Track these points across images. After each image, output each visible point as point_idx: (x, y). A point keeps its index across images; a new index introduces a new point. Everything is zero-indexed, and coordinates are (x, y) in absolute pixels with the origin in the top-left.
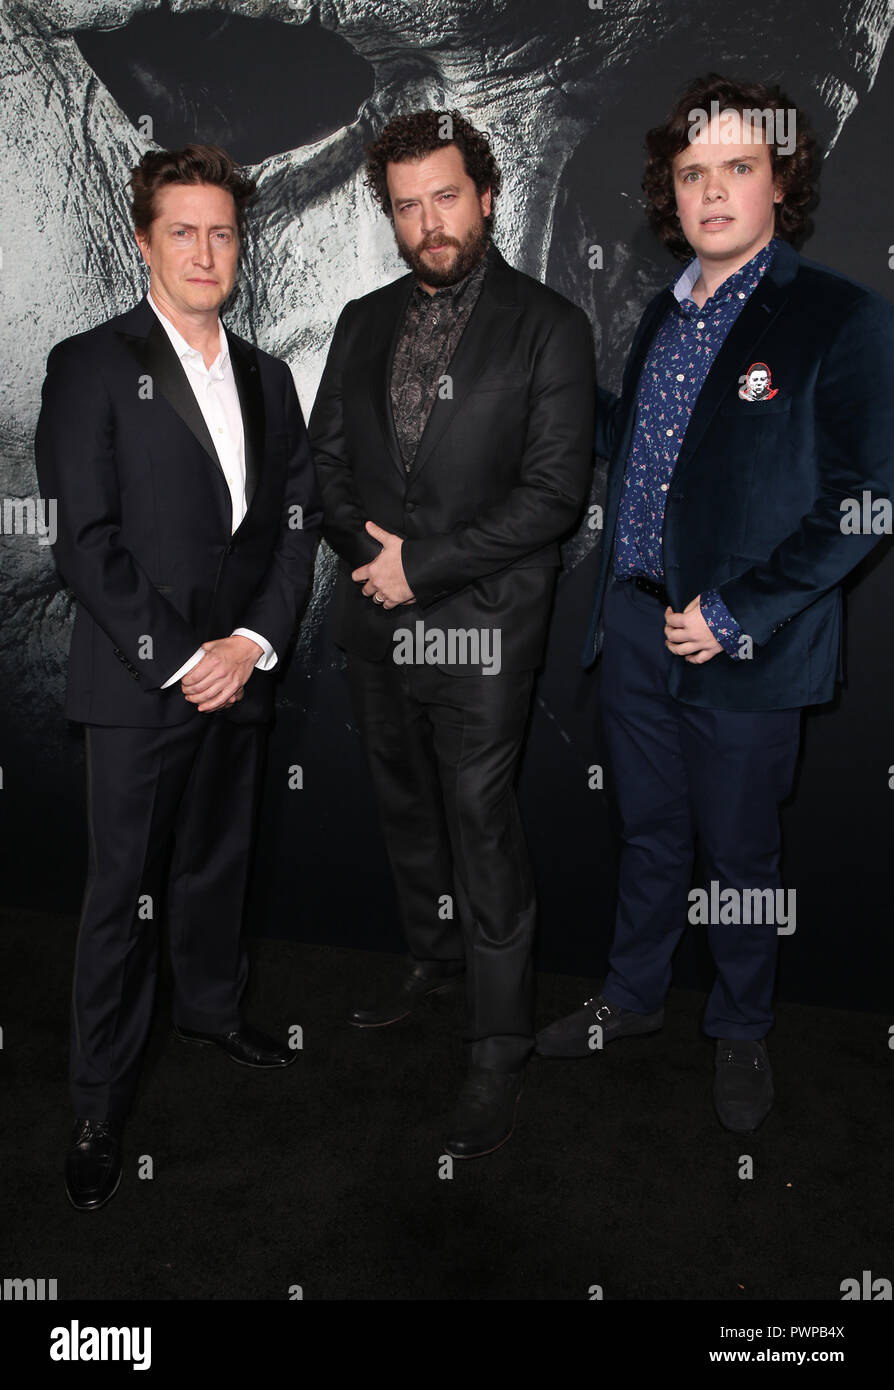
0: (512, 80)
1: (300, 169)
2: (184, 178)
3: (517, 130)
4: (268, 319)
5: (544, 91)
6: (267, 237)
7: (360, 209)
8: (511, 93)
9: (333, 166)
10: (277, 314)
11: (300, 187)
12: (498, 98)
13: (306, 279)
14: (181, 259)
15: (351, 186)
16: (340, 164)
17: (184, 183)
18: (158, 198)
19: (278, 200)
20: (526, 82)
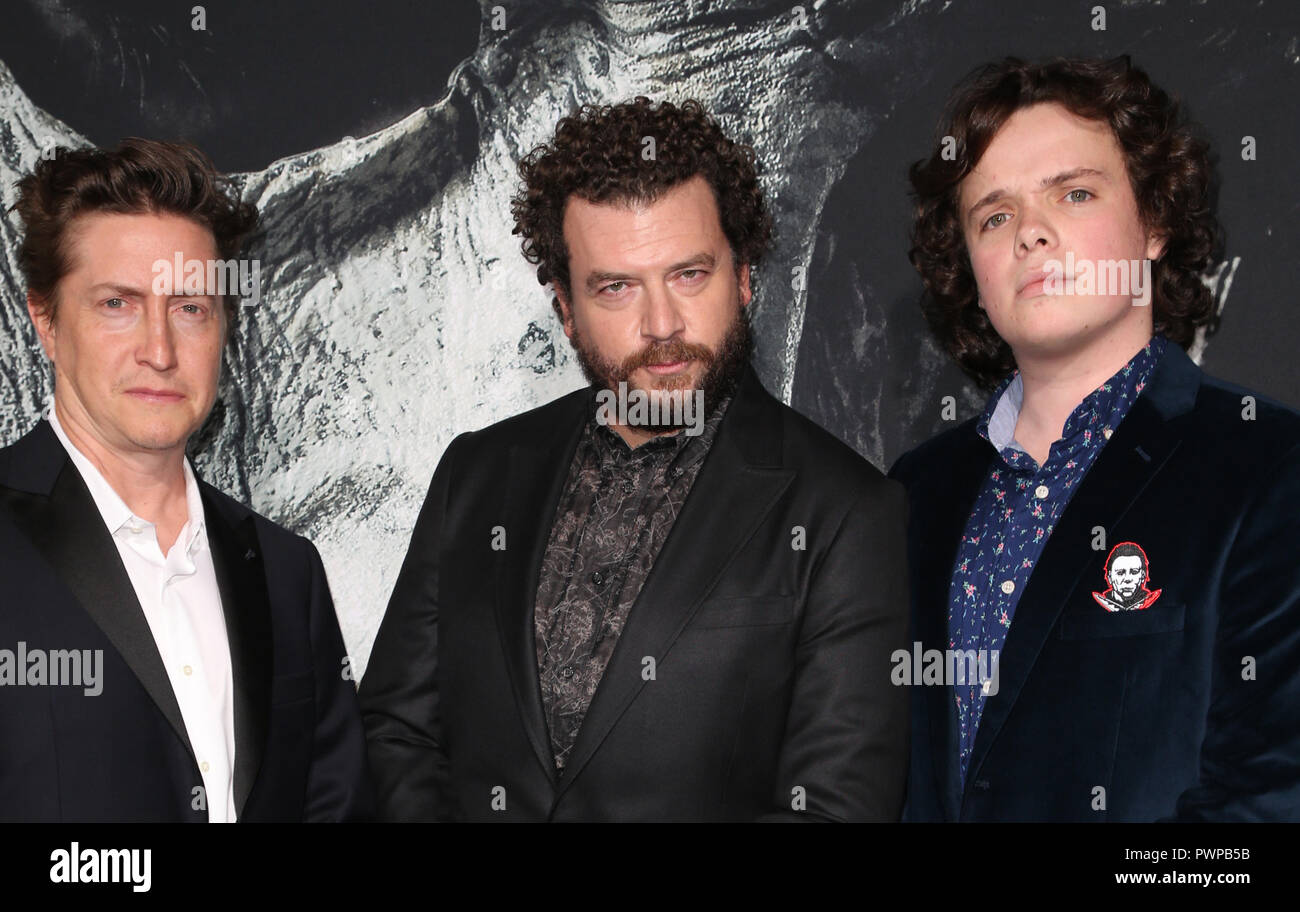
0: (734, 33)
1: (338, 183)
2: (122, 200)
3: (743, 123)
4: (273, 457)
5: (794, 55)
6: (275, 307)
7: (449, 261)
8: (733, 57)
9: (400, 180)
10: (290, 449)
11: (336, 216)
12: (709, 64)
13: (345, 386)
14: (114, 353)
15: (433, 218)
16: (414, 177)
17: (121, 211)
18: (71, 236)
19: (295, 239)
20: (761, 37)
